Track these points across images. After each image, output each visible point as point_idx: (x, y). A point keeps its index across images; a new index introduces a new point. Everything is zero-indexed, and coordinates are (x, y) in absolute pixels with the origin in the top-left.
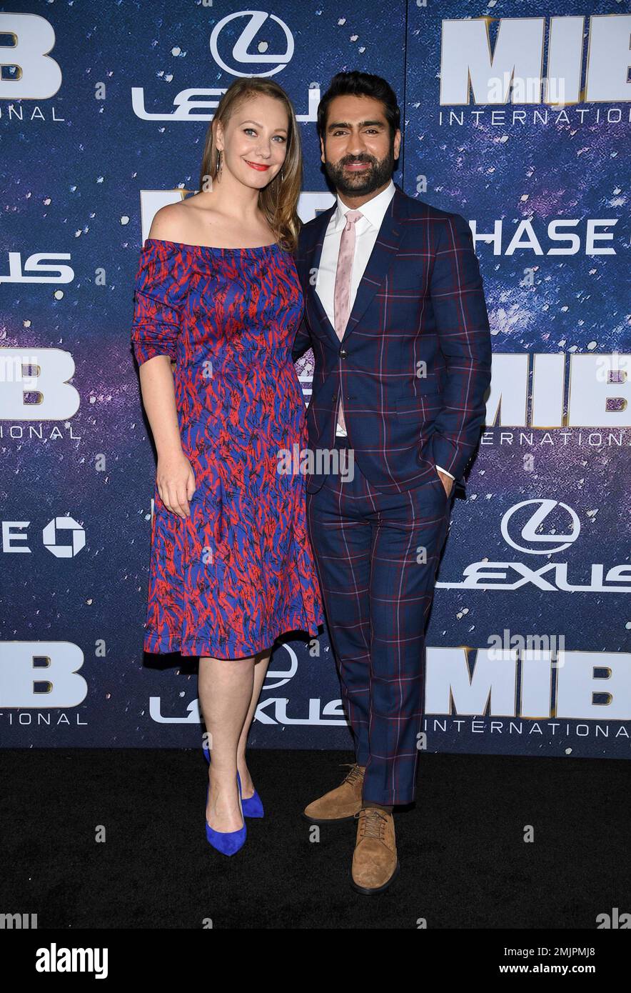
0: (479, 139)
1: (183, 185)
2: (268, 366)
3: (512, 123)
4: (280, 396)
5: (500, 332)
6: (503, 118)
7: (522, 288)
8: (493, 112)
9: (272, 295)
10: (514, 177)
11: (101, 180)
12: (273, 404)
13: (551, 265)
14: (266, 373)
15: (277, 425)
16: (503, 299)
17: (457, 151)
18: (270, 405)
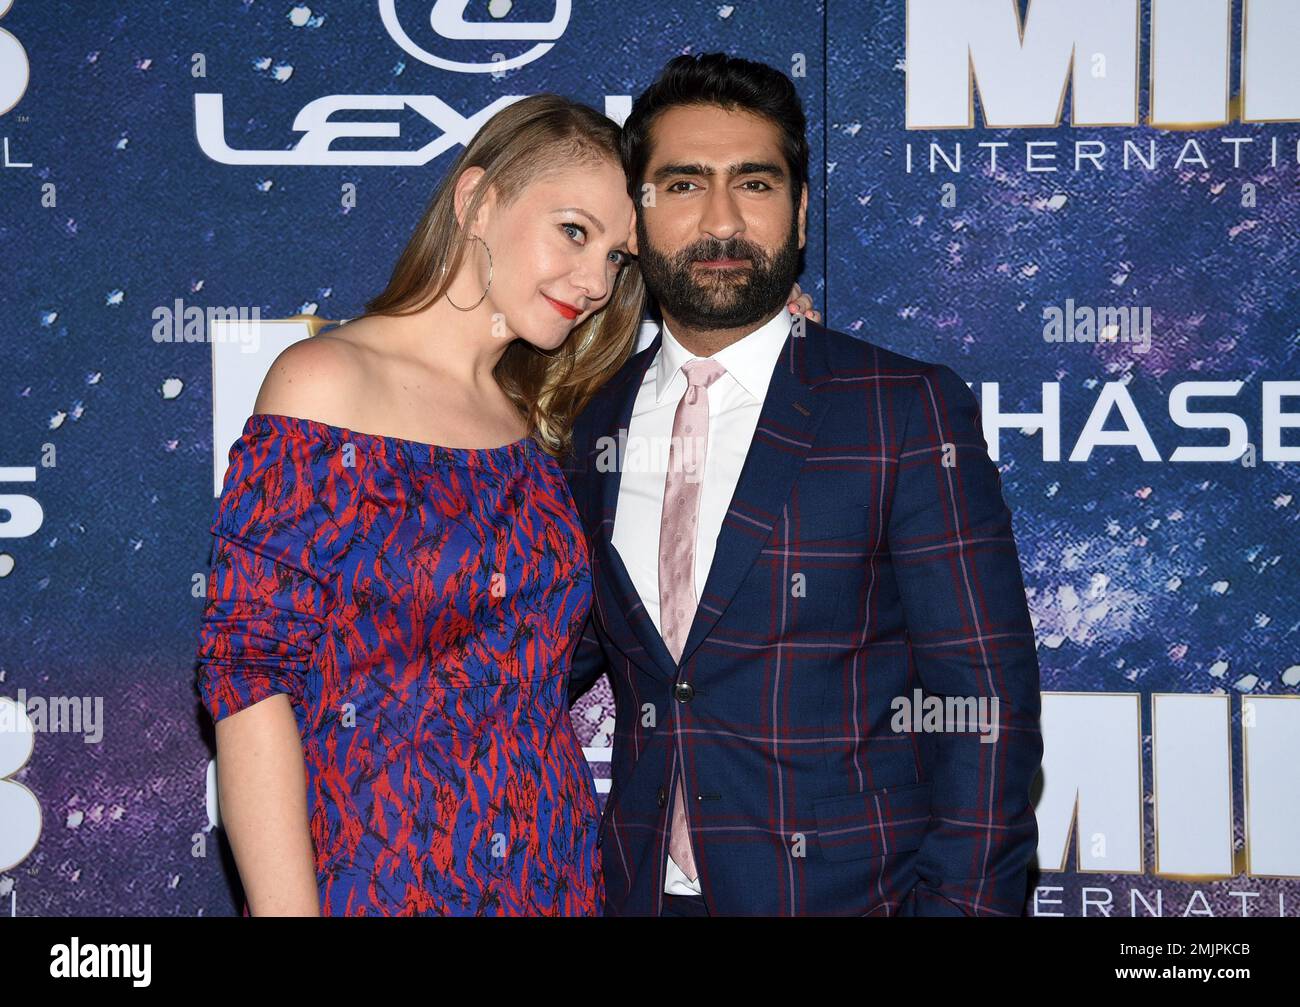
0: (998, 203)
1: (313, 307)
2: (522, 722)
3: (1073, 168)
4: (550, 796)
5: (1067, 641)
6: (1053, 157)
7: (1114, 538)
8: (1030, 145)
9: (533, 553)
10: (1084, 285)
11: (116, 298)
12: (534, 815)
13: (1182, 484)
14: (518, 739)
15: (543, 867)
16: (1070, 563)
17: (948, 230)
18: (529, 818)
